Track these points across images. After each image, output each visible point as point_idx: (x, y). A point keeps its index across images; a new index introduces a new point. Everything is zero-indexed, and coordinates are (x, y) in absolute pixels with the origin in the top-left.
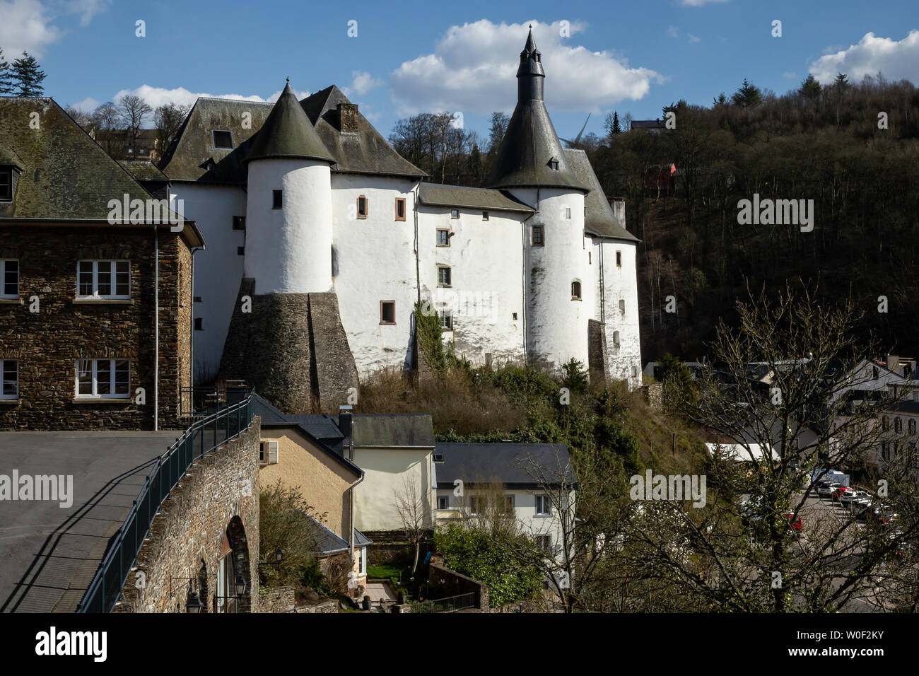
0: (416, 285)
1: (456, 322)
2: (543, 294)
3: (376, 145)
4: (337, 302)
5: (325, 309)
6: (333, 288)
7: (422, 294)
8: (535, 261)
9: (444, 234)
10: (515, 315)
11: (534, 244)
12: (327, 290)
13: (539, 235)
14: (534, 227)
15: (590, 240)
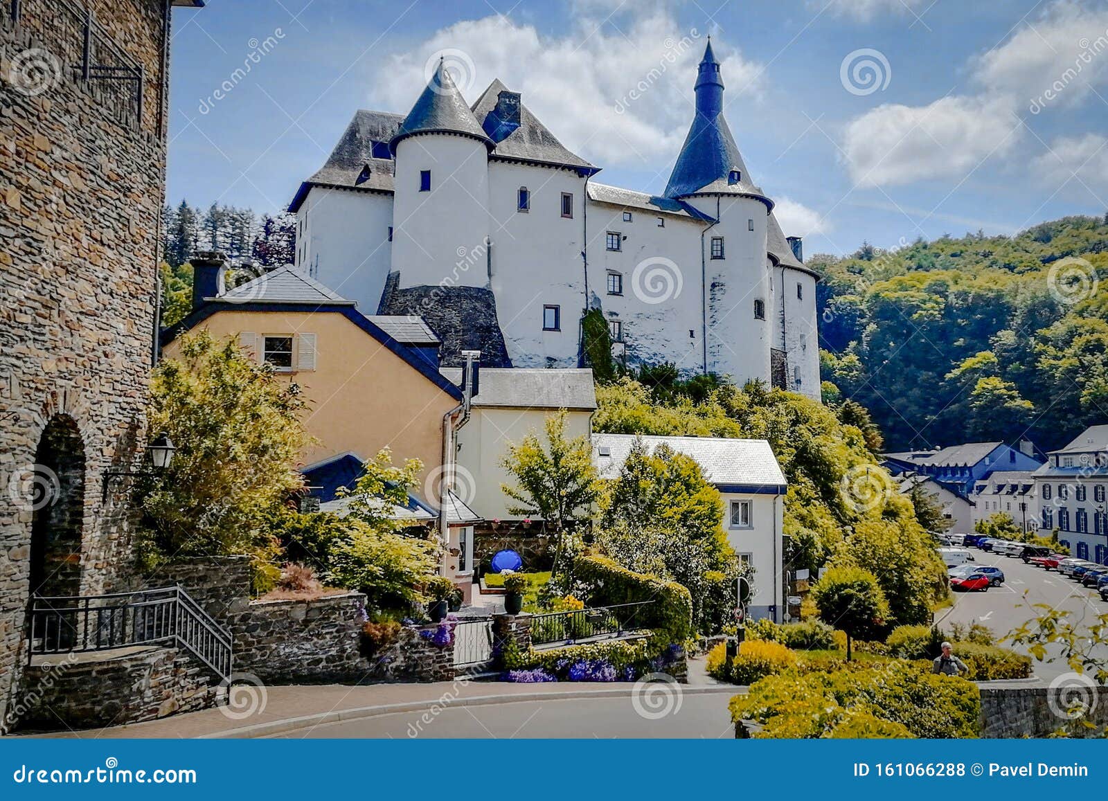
0: (584, 290)
1: (628, 334)
2: (724, 310)
3: (540, 136)
4: (493, 299)
5: (479, 305)
6: (489, 285)
7: (590, 301)
8: (716, 276)
9: (615, 237)
10: (692, 332)
11: (714, 258)
12: (482, 286)
13: (719, 248)
14: (714, 239)
15: (771, 264)
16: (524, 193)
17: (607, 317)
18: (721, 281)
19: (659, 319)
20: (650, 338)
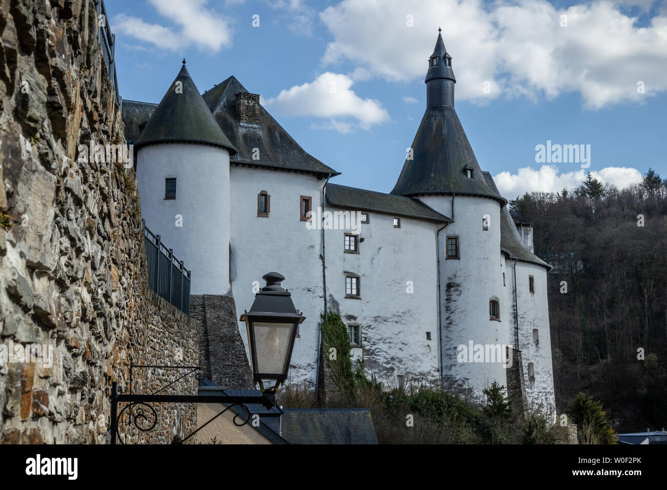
0: (322, 294)
1: (366, 338)
2: (459, 312)
3: (279, 139)
4: (235, 308)
5: (222, 313)
6: (230, 292)
7: (328, 305)
8: (450, 276)
9: (352, 239)
10: (428, 334)
11: (449, 257)
12: (223, 292)
13: (454, 247)
14: (449, 238)
15: (503, 260)
16: (264, 198)
17: (345, 322)
18: (458, 281)
19: (397, 322)
20: (389, 340)
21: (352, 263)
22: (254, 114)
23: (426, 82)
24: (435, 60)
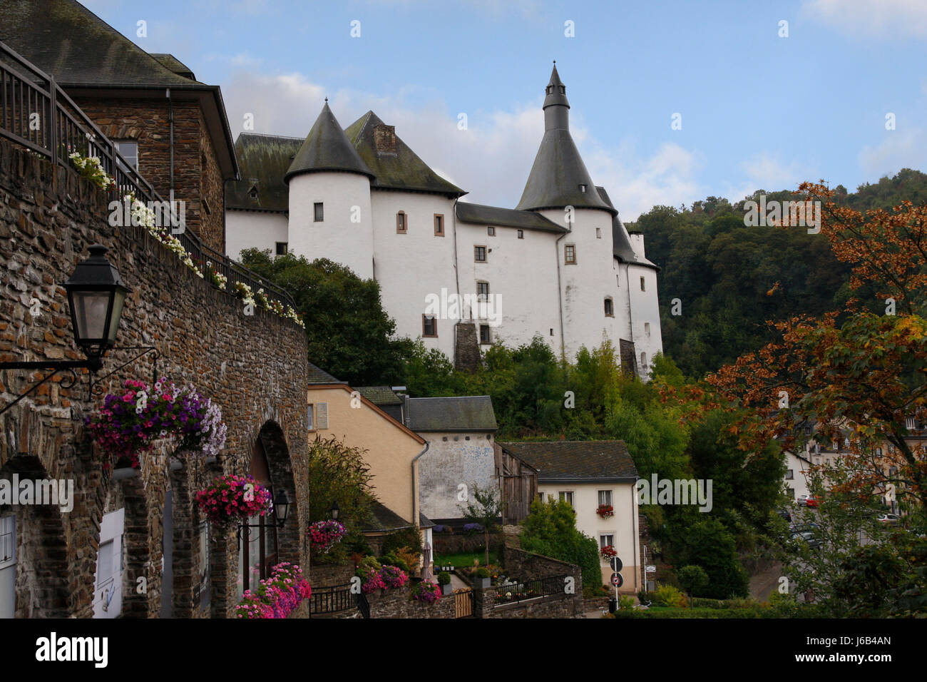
1: (496, 337)
2: (578, 311)
8: (571, 279)
9: (482, 250)
10: (552, 331)
11: (567, 263)
13: (572, 254)
14: (567, 246)
15: (617, 263)
16: (402, 216)
17: (477, 322)
18: (575, 284)
19: (523, 321)
20: (515, 338)
21: (481, 272)
22: (391, 143)
23: (544, 109)
24: (551, 89)
